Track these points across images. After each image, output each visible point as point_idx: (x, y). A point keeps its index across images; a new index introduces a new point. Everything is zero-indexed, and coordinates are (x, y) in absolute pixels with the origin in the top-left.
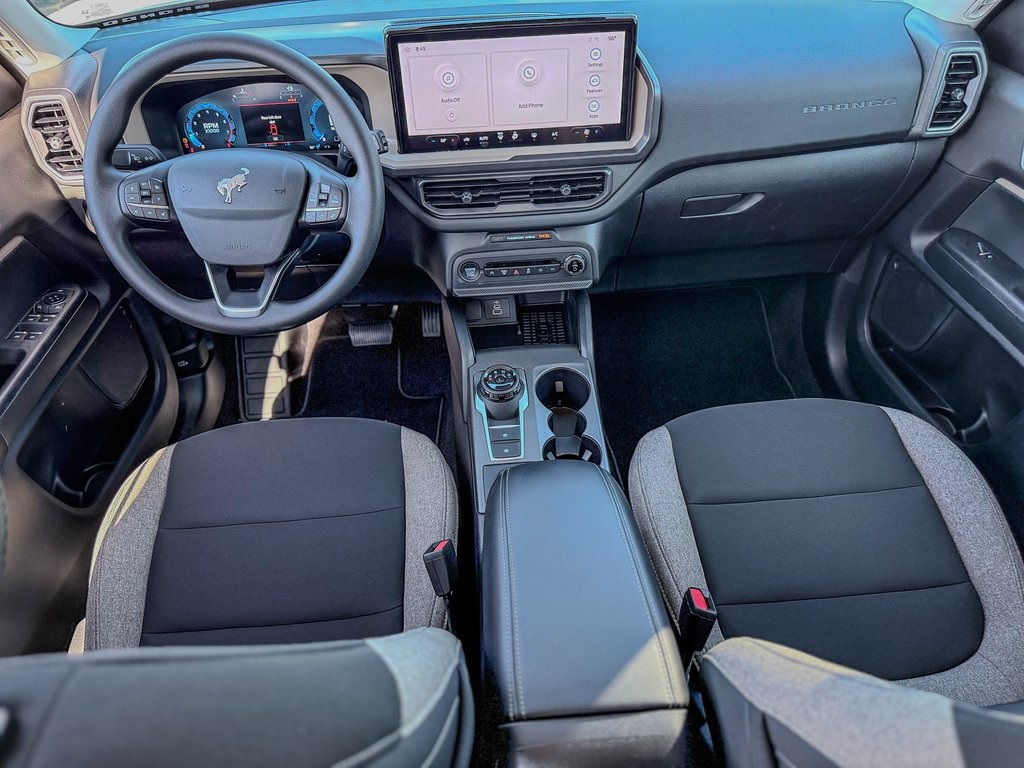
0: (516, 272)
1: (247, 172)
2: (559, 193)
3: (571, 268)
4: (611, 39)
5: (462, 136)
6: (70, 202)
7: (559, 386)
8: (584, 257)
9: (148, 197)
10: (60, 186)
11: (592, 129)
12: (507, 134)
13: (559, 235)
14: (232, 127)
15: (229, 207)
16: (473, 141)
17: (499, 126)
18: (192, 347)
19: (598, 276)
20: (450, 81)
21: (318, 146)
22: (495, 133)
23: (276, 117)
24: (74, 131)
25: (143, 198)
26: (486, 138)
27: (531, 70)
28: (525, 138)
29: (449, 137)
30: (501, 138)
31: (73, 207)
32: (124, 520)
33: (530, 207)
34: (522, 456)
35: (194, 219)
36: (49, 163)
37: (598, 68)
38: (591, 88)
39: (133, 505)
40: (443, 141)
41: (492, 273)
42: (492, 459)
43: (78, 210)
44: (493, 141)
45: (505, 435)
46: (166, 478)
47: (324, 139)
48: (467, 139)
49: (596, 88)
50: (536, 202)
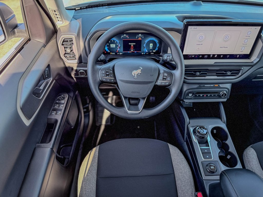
0: (205, 96)
1: (142, 69)
2: (226, 74)
3: (222, 96)
4: (255, 29)
5: (200, 55)
6: (68, 68)
7: (215, 131)
8: (227, 92)
9: (108, 75)
10: (65, 63)
11: (240, 55)
12: (214, 55)
13: (221, 85)
14: (119, 46)
15: (135, 80)
16: (203, 57)
17: (211, 53)
18: (87, 105)
19: (229, 97)
20: (201, 39)
21: (145, 53)
22: (210, 55)
23: (134, 44)
24: (74, 47)
25: (107, 75)
26: (207, 56)
27: (227, 37)
28: (219, 57)
29: (195, 55)
30: (211, 56)
31: (69, 69)
32: (87, 175)
33: (216, 77)
34: (213, 159)
35: (123, 83)
36: (64, 56)
37: (248, 37)
38: (244, 43)
39: (89, 170)
40: (193, 56)
41: (198, 95)
42: (203, 159)
43: (70, 70)
44: (209, 57)
45: (206, 151)
46: (97, 159)
47: (147, 51)
48: (201, 56)
49: (245, 43)
50: (218, 76)
